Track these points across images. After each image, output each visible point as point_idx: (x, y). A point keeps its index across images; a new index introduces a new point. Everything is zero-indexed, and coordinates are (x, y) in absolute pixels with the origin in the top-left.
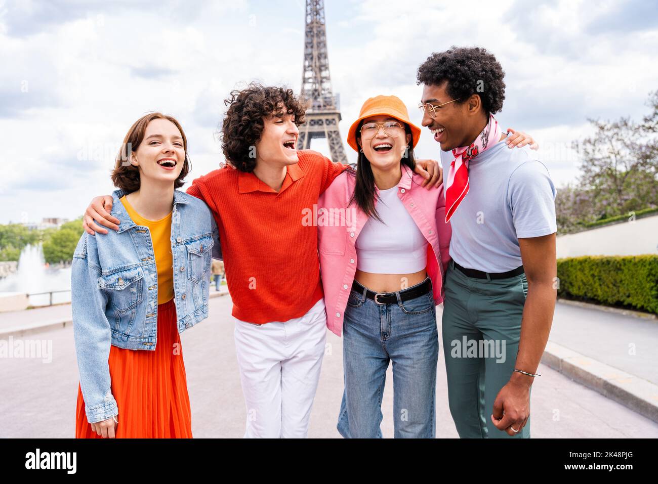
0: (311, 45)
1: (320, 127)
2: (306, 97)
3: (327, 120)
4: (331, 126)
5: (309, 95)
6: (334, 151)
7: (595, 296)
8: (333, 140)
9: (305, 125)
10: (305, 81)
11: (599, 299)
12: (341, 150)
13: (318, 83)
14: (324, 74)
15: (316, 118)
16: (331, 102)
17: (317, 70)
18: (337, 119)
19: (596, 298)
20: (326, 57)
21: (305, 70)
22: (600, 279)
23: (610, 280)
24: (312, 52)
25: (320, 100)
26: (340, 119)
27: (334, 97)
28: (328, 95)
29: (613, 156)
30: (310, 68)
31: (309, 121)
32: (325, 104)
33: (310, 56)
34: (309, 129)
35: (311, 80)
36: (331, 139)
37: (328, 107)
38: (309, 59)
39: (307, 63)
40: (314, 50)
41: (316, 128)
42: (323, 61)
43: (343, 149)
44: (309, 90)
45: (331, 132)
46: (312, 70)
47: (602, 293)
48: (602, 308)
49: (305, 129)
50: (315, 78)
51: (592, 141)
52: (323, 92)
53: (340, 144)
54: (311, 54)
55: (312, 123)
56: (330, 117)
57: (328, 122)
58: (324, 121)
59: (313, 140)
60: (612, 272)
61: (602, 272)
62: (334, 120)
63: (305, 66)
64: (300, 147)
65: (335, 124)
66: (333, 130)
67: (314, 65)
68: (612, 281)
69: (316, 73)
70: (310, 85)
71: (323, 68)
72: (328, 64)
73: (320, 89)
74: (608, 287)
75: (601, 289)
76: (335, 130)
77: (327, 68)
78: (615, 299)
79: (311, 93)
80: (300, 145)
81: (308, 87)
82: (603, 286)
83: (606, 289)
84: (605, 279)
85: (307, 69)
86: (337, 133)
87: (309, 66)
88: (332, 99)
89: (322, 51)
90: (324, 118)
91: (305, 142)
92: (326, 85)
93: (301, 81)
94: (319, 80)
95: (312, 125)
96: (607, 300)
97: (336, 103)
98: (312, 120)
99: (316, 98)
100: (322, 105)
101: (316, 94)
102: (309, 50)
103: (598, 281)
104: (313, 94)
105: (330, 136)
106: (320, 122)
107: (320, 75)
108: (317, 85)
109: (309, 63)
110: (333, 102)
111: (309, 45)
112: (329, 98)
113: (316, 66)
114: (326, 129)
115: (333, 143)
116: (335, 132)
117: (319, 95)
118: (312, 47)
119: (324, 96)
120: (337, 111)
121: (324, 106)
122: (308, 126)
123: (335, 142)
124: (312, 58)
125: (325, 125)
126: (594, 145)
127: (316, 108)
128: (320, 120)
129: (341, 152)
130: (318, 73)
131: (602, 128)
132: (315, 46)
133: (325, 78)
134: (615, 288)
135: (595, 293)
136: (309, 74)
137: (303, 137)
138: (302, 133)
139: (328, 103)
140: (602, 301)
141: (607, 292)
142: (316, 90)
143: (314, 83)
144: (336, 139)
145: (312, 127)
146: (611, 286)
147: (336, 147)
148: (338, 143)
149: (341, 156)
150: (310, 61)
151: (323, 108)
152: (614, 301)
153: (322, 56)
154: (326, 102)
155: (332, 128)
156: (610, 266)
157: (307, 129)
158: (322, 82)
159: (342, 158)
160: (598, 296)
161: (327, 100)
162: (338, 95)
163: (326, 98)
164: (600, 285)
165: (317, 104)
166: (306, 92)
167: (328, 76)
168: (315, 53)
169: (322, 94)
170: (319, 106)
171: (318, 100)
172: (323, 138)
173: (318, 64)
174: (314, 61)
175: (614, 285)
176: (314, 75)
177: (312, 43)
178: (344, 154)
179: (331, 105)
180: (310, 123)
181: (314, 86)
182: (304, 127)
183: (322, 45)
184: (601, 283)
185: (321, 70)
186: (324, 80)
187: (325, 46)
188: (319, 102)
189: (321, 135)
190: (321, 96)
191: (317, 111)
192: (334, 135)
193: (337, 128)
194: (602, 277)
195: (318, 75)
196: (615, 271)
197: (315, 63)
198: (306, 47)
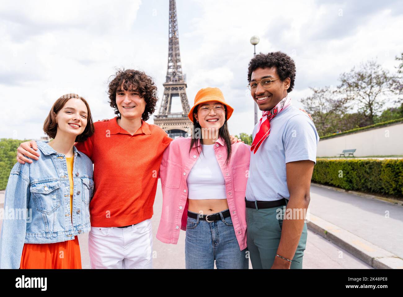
0: (172, 49)
1: (177, 91)
2: (169, 76)
3: (180, 87)
4: (182, 90)
5: (171, 75)
6: (183, 103)
7: (314, 179)
8: (183, 97)
9: (169, 90)
10: (169, 67)
11: (316, 180)
12: (187, 102)
13: (175, 69)
14: (178, 64)
15: (175, 86)
16: (182, 78)
17: (175, 62)
18: (185, 87)
19: (315, 180)
20: (179, 55)
21: (169, 62)
22: (317, 171)
23: (322, 172)
24: (172, 52)
25: (177, 77)
26: (186, 87)
27: (183, 76)
28: (180, 75)
29: (321, 106)
30: (171, 61)
31: (171, 88)
32: (179, 79)
33: (171, 55)
34: (171, 92)
35: (172, 67)
36: (182, 97)
37: (181, 81)
38: (171, 56)
39: (170, 58)
40: (173, 51)
41: (175, 92)
42: (178, 57)
43: (188, 102)
44: (171, 72)
45: (182, 93)
46: (172, 62)
47: (318, 178)
48: (318, 185)
49: (169, 92)
50: (174, 66)
51: (311, 98)
52: (178, 73)
53: (186, 100)
54: (172, 54)
55: (173, 89)
56: (181, 86)
57: (180, 88)
58: (179, 88)
59: (173, 98)
60: (324, 168)
61: (319, 167)
62: (183, 87)
63: (169, 60)
64: (167, 101)
65: (184, 90)
66: (183, 93)
67: (173, 59)
68: (324, 172)
69: (174, 64)
70: (172, 69)
71: (178, 61)
72: (180, 59)
73: (176, 71)
74: (321, 175)
75: (318, 176)
76: (184, 92)
77: (180, 61)
78: (325, 181)
79: (172, 74)
80: (166, 100)
81: (171, 70)
82: (319, 175)
83: (320, 176)
84: (320, 171)
85: (170, 61)
86: (185, 94)
87: (171, 60)
88: (182, 77)
89: (177, 52)
90: (178, 86)
91: (169, 99)
92: (180, 70)
93: (167, 67)
94: (176, 67)
95: (172, 90)
96: (320, 181)
97: (184, 79)
98: (173, 88)
99: (174, 76)
100: (177, 80)
101: (175, 74)
102: (171, 52)
103: (316, 172)
104: (173, 74)
105: (181, 96)
106: (177, 89)
107: (177, 64)
108: (175, 70)
109: (171, 58)
110: (183, 78)
111: (171, 49)
112: (181, 76)
113: (174, 60)
114: (180, 92)
115: (183, 99)
116: (184, 93)
117: (176, 75)
118: (172, 50)
119: (178, 75)
120: (185, 83)
121: (179, 80)
122: (170, 91)
123: (184, 98)
124: (172, 56)
125: (179, 90)
126: (312, 100)
127: (174, 81)
128: (177, 87)
129: (187, 104)
130: (175, 63)
131: (316, 92)
132: (174, 50)
133: (179, 66)
134: (325, 176)
135: (314, 178)
136: (171, 64)
137: (168, 96)
138: (167, 94)
139: (180, 79)
140: (318, 182)
141: (320, 178)
142: (174, 72)
143: (173, 69)
144: (185, 97)
145: (173, 91)
146: (323, 174)
147: (185, 101)
148: (185, 99)
149: (187, 106)
150: (171, 57)
151: (178, 81)
152: (324, 182)
153: (178, 55)
154: (179, 78)
155: (182, 91)
156: (323, 164)
157: (170, 92)
158: (177, 68)
159: (187, 107)
160: (316, 179)
161: (180, 77)
162: (185, 75)
163: (179, 76)
164: (317, 174)
165: (175, 79)
166: (169, 73)
167: (180, 65)
168: (174, 53)
169: (177, 74)
170: (176, 81)
171: (176, 77)
172: (178, 96)
173: (175, 59)
174: (173, 57)
175: (325, 174)
176: (173, 64)
177: (172, 48)
178: (188, 105)
179: (182, 80)
180: (172, 89)
181: (173, 70)
182: (168, 91)
183: (177, 49)
184: (318, 173)
185: (177, 62)
186: (179, 67)
187: (179, 49)
188: (176, 78)
189: (177, 95)
190: (177, 75)
191: (174, 83)
192: (183, 95)
193: (185, 91)
194: (318, 170)
195: (175, 65)
196: (325, 167)
197: (174, 58)
198: (169, 50)
